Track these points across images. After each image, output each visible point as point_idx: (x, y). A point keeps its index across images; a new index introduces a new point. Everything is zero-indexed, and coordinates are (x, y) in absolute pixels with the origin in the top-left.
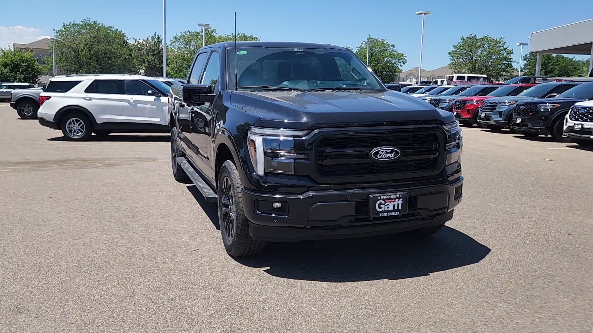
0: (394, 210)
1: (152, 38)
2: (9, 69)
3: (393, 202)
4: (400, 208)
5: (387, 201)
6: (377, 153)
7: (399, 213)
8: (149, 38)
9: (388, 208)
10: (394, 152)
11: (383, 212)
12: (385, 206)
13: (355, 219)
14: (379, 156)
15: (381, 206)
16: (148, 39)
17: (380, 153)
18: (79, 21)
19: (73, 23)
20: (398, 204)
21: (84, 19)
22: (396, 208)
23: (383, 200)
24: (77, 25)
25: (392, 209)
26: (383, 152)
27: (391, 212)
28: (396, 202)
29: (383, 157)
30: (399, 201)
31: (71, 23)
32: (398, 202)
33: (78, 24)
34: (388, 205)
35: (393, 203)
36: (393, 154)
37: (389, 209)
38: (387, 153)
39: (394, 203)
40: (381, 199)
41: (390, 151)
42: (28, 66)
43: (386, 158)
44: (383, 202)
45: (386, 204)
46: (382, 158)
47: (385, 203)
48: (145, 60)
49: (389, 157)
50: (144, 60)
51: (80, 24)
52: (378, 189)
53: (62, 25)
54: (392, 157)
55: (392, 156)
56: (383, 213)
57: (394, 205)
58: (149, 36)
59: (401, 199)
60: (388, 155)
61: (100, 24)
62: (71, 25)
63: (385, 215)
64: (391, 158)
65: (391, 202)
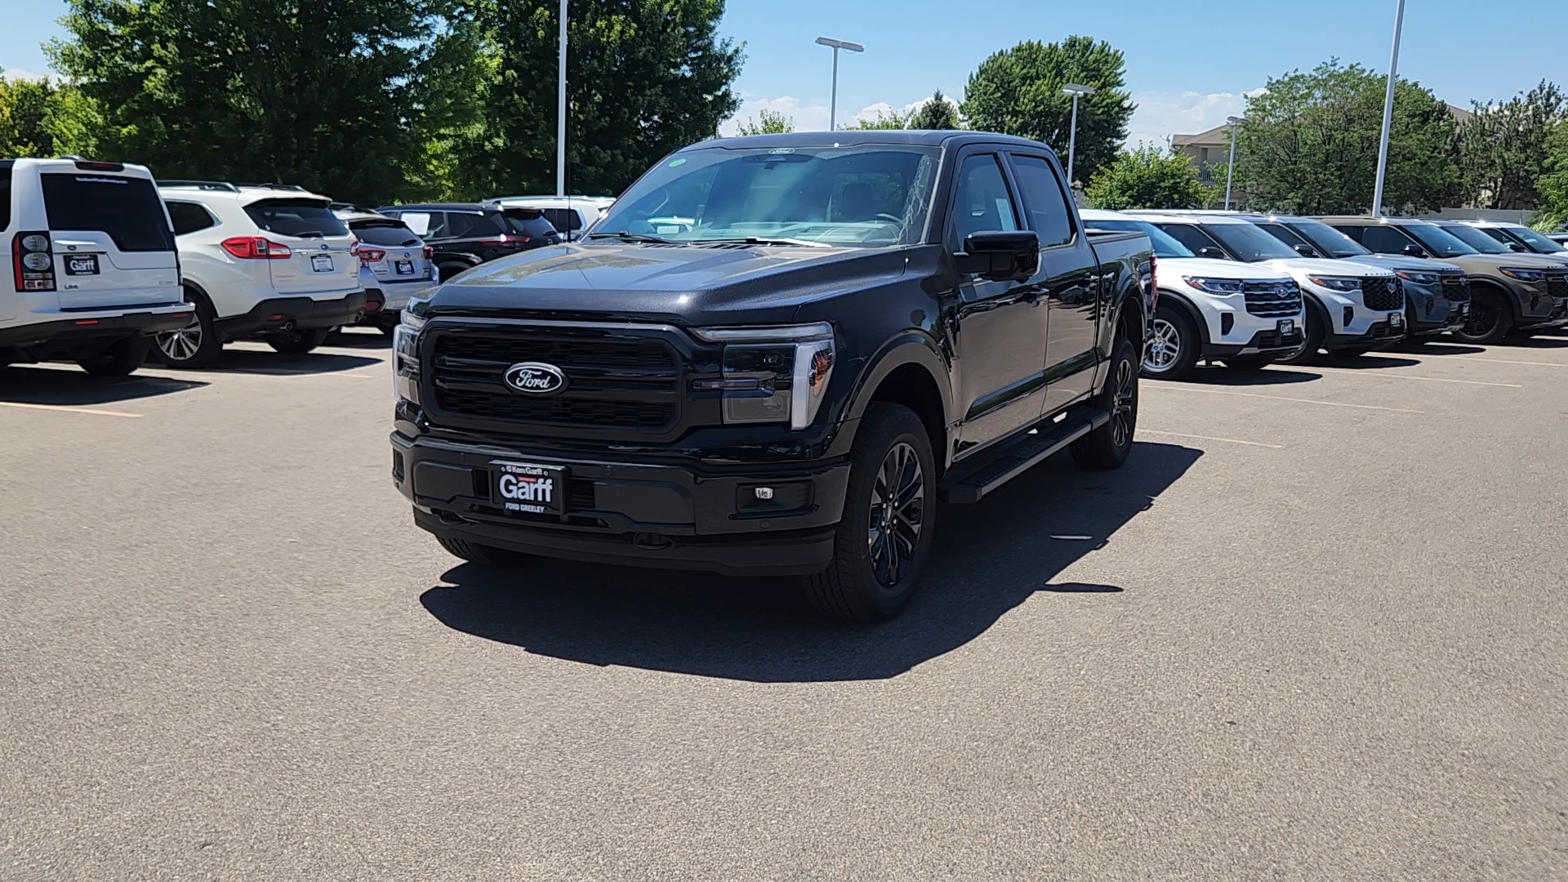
0: (535, 502)
1: (1530, 96)
2: (1130, 197)
3: (534, 483)
4: (548, 499)
5: (521, 479)
6: (516, 375)
7: (542, 508)
8: (1519, 96)
9: (523, 494)
10: (549, 377)
11: (513, 500)
12: (519, 488)
13: (479, 506)
14: (520, 381)
15: (511, 487)
16: (1516, 102)
17: (521, 375)
18: (1307, 70)
19: (1293, 75)
20: (544, 491)
21: (1324, 63)
22: (540, 498)
23: (512, 474)
24: (1301, 80)
25: (532, 498)
26: (526, 373)
27: (528, 504)
28: (540, 485)
29: (527, 384)
30: (544, 483)
31: (1286, 75)
32: (544, 487)
33: (1307, 75)
34: (523, 487)
35: (533, 487)
36: (546, 381)
37: (526, 497)
38: (534, 377)
39: (536, 486)
40: (507, 473)
41: (539, 373)
42: (1174, 188)
43: (532, 388)
44: (514, 481)
45: (520, 485)
46: (524, 386)
47: (518, 482)
48: (1497, 161)
49: (538, 387)
50: (1494, 162)
51: (1311, 76)
52: (517, 451)
53: (1266, 84)
54: (545, 386)
55: (544, 384)
56: (512, 502)
57: (536, 491)
58: (1521, 93)
59: (549, 481)
60: (537, 381)
61: (1364, 71)
62: (1286, 79)
63: (515, 507)
64: (544, 389)
65: (528, 483)
